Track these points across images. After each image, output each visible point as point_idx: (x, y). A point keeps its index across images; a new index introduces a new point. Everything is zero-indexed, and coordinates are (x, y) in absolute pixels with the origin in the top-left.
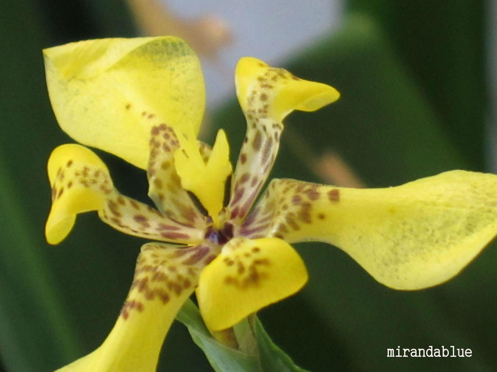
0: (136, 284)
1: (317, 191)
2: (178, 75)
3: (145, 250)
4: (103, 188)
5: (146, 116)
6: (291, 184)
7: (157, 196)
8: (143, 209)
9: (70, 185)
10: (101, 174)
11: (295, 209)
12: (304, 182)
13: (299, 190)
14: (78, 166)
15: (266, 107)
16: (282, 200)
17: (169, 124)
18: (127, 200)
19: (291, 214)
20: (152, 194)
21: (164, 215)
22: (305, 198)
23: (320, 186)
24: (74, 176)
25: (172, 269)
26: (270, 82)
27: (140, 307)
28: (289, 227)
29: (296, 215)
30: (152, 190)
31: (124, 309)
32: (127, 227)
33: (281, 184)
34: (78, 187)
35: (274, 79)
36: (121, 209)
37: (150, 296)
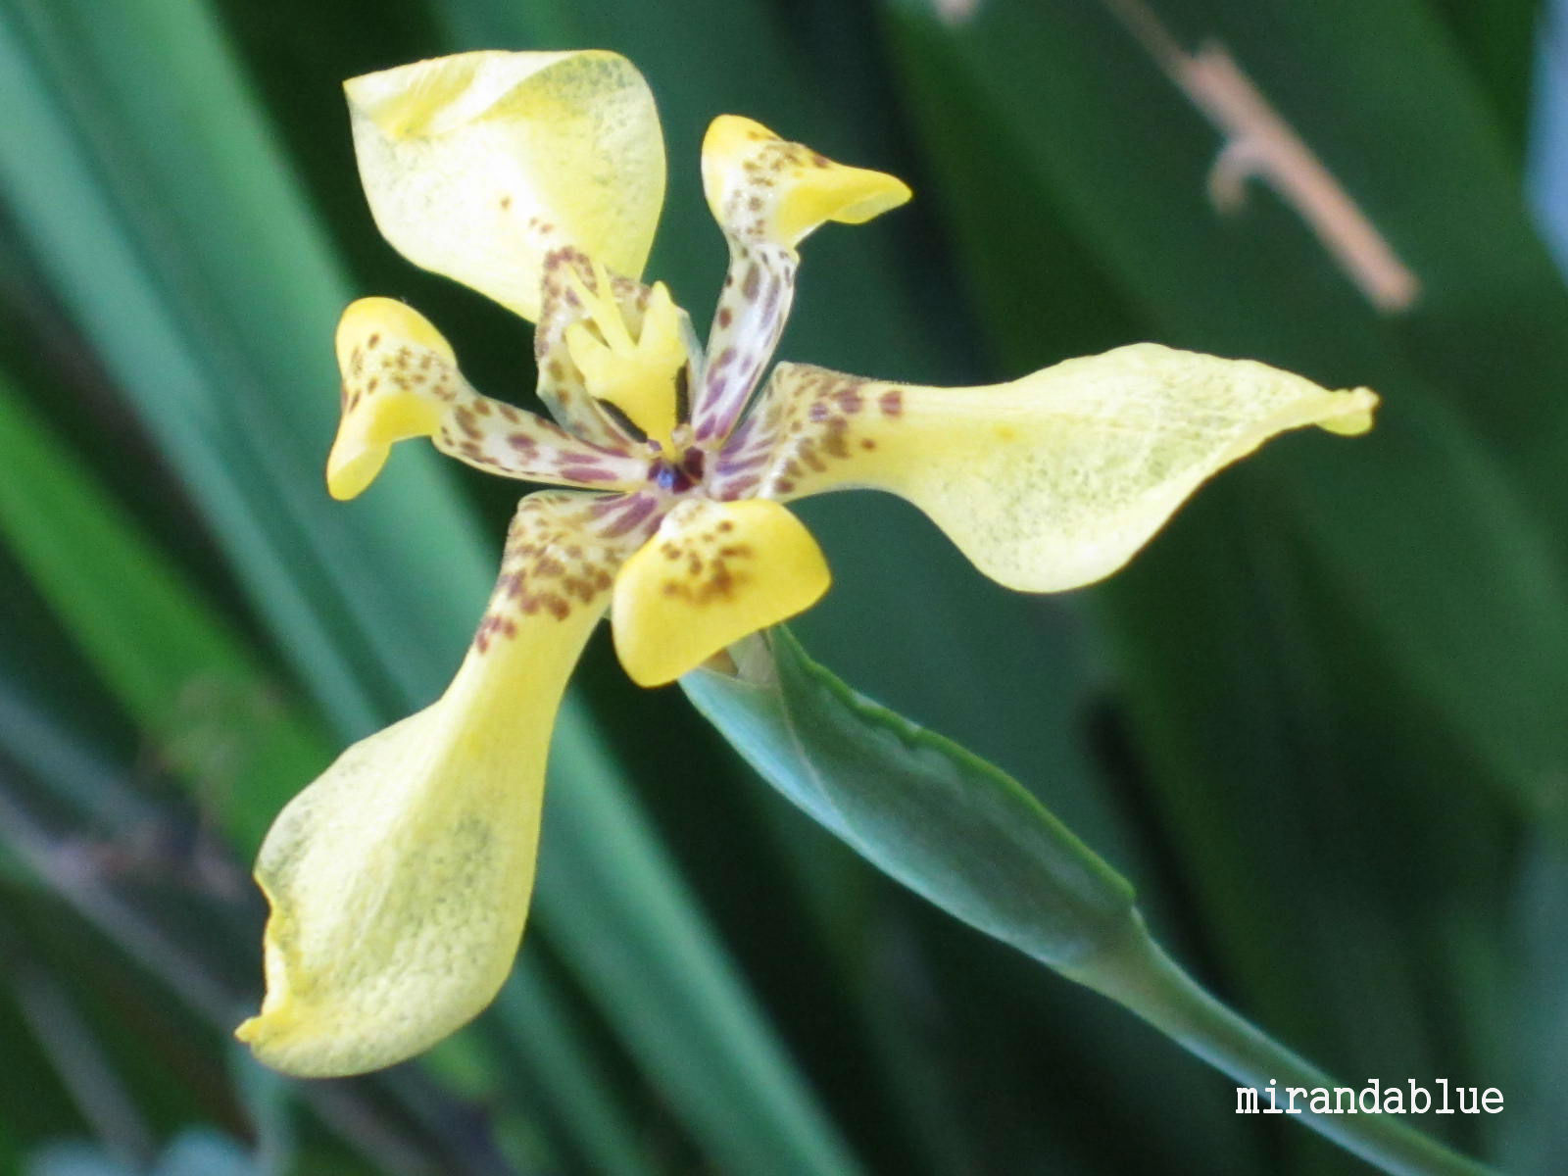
0: (504, 582)
1: (859, 394)
2: (610, 129)
3: (528, 508)
4: (437, 390)
5: (537, 227)
6: (811, 377)
7: (553, 394)
8: (526, 421)
9: (372, 385)
10: (433, 363)
11: (815, 431)
12: (835, 374)
13: (823, 392)
14: (389, 348)
15: (760, 223)
16: (792, 411)
17: (579, 245)
18: (493, 405)
19: (808, 441)
20: (545, 392)
21: (569, 434)
22: (835, 408)
23: (866, 382)
24: (380, 368)
25: (575, 552)
26: (769, 174)
27: (510, 630)
28: (803, 466)
29: (818, 442)
30: (544, 385)
31: (479, 632)
32: (492, 461)
33: (791, 375)
34: (387, 390)
35: (777, 166)
36: (482, 423)
37: (530, 607)
